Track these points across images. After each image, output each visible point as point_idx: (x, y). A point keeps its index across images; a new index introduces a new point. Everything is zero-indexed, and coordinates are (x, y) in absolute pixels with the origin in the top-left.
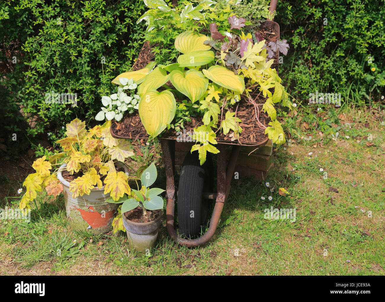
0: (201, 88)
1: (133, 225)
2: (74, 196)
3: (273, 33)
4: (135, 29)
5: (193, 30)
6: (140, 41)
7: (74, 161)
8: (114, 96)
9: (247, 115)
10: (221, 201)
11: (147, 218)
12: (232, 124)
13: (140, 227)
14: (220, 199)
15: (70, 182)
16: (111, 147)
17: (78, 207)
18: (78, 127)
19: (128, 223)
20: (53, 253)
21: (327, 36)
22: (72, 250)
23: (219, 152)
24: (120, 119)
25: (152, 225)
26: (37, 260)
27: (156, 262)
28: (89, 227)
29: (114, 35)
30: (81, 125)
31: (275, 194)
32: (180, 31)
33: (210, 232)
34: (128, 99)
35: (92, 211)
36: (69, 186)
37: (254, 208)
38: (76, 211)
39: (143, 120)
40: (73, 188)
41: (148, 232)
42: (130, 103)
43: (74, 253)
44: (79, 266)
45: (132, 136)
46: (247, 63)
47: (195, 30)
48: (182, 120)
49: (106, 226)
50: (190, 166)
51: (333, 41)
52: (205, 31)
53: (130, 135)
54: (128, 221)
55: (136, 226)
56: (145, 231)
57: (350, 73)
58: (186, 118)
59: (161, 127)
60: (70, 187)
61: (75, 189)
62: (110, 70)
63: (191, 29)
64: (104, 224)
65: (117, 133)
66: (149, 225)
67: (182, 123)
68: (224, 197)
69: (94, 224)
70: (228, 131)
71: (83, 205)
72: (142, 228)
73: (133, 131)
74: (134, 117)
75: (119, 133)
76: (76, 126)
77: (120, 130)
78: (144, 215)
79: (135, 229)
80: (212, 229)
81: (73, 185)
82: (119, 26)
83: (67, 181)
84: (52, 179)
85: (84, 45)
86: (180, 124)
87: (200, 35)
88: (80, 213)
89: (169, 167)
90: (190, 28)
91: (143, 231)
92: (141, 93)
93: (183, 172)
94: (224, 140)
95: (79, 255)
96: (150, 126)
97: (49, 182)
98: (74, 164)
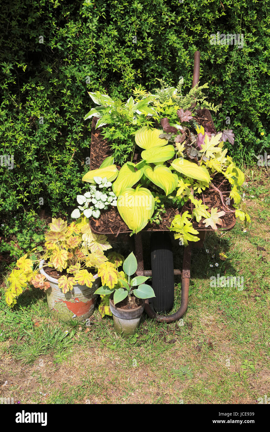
0: (172, 182)
1: (124, 312)
2: (65, 291)
3: (206, 119)
4: (74, 122)
5: (148, 125)
6: (80, 133)
7: (59, 259)
8: (87, 194)
9: (211, 201)
10: (188, 277)
11: (132, 303)
12: (202, 211)
13: (129, 313)
14: (186, 275)
15: (58, 278)
16: (89, 241)
17: (65, 300)
18: (61, 226)
19: (118, 310)
20: (50, 346)
21: (226, 109)
22: (65, 340)
23: (199, 239)
24: (99, 216)
25: (140, 309)
26: (36, 355)
27: (145, 342)
28: (75, 316)
29: (55, 129)
30: (64, 225)
31: (217, 259)
32: (137, 128)
33: (184, 307)
34: (104, 197)
35: (78, 302)
36: (57, 283)
37: (206, 276)
38: (62, 303)
39: (123, 216)
40: (62, 284)
41: (137, 316)
42: (107, 201)
43: (68, 343)
44: (78, 355)
45: (113, 231)
46: (208, 155)
47: (150, 125)
48: (158, 213)
49: (88, 313)
50: (160, 250)
51: (232, 114)
52: (156, 125)
53: (111, 231)
54: (118, 309)
55: (126, 313)
56: (134, 316)
57: (245, 139)
58: (161, 210)
59: (144, 222)
60: (59, 283)
61: (64, 285)
62: (56, 161)
63: (146, 125)
64: (87, 311)
65: (98, 229)
66: (137, 310)
67: (160, 216)
68: (189, 273)
69: (78, 312)
70: (200, 218)
71: (69, 297)
72: (132, 314)
73: (113, 227)
74: (109, 213)
75: (99, 229)
76: (59, 225)
77: (99, 227)
78: (129, 301)
79: (126, 315)
80: (185, 304)
81: (61, 282)
82: (60, 120)
83: (53, 277)
84: (35, 275)
85: (31, 143)
86: (158, 216)
87: (153, 129)
88: (65, 305)
89: (140, 252)
90: (144, 124)
91: (132, 316)
92: (116, 191)
93: (155, 256)
94: (198, 227)
95: (73, 344)
96: (132, 222)
97: (32, 278)
98: (59, 261)
